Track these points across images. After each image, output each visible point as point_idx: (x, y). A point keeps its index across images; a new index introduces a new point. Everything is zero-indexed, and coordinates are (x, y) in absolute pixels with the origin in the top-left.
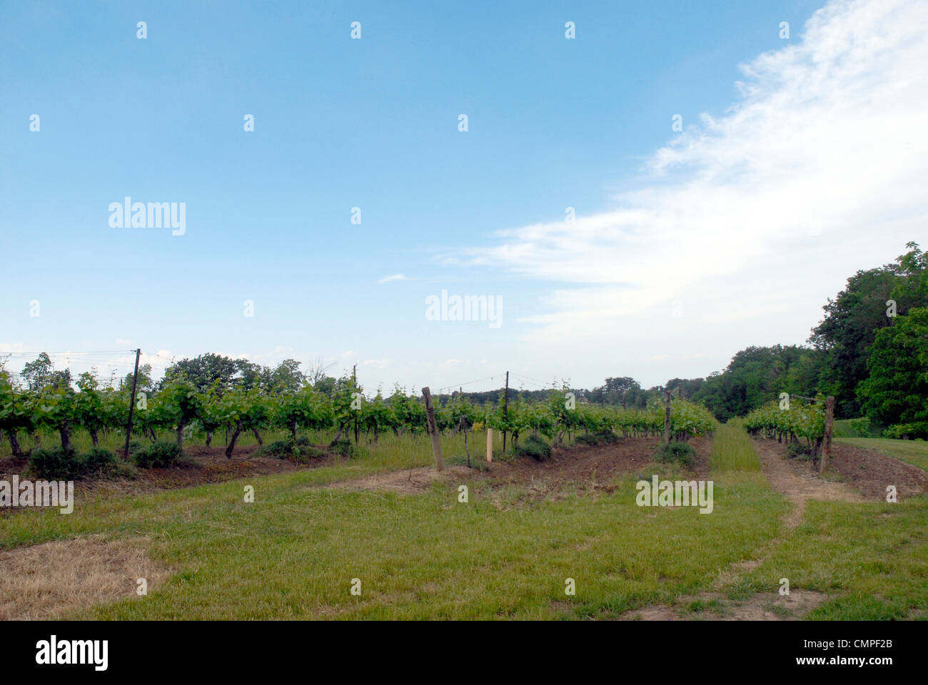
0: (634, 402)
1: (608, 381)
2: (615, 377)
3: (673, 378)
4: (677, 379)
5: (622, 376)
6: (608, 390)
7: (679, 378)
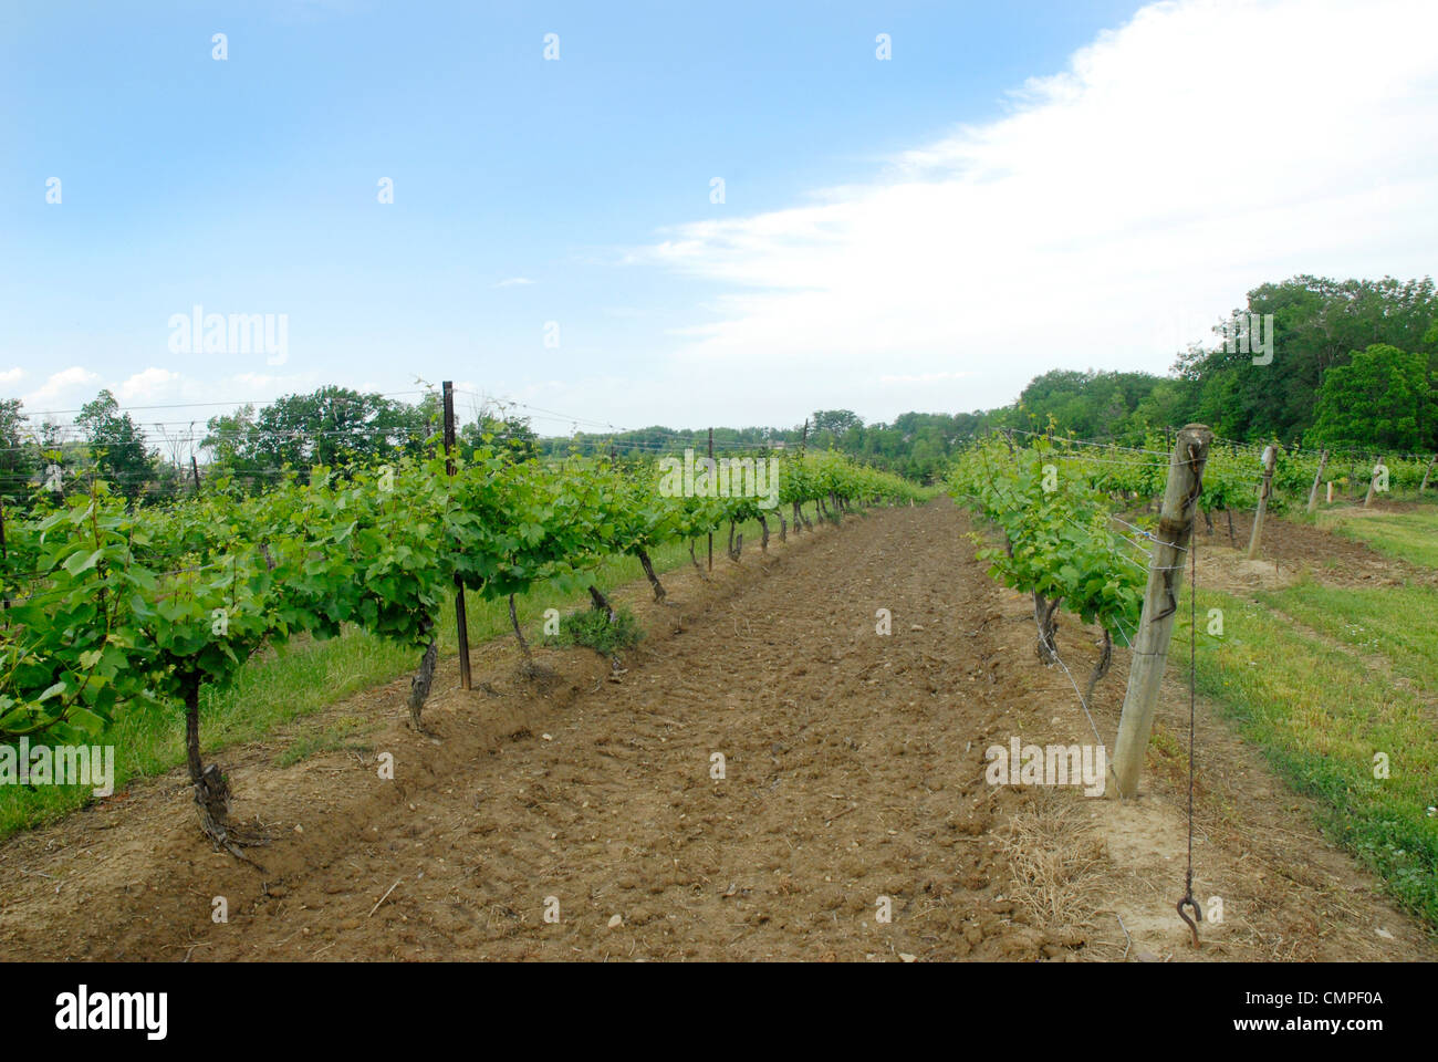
0: (860, 447)
1: (817, 415)
2: (827, 409)
3: (907, 411)
4: (912, 413)
5: (837, 409)
6: (818, 428)
7: (917, 412)
